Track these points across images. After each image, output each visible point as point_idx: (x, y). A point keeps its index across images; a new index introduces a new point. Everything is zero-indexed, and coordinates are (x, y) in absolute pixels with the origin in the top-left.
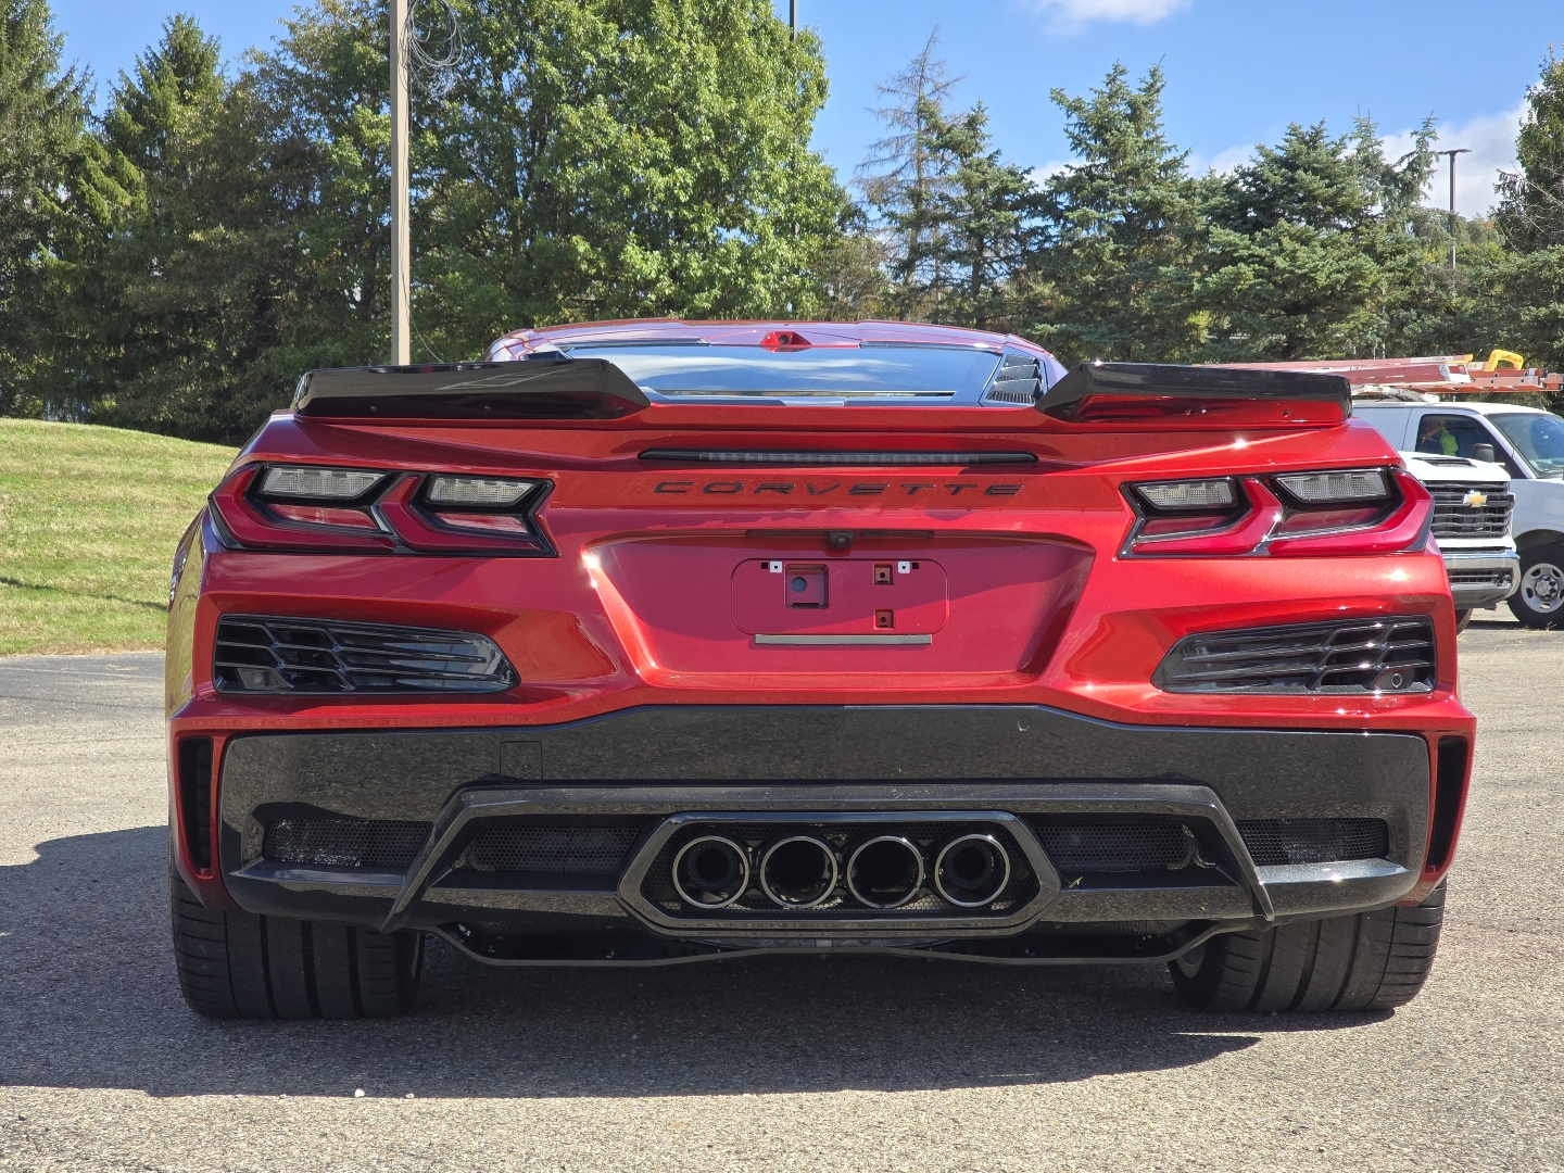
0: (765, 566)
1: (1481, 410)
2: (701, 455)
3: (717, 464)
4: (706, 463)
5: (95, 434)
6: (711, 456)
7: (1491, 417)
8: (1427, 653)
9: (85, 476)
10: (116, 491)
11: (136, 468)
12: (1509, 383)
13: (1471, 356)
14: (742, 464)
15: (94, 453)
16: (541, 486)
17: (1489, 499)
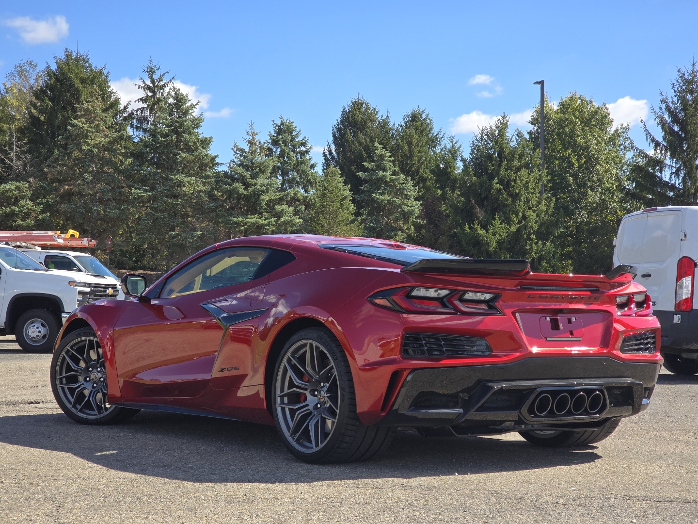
0: (546, 319)
1: (72, 254)
2: (533, 287)
3: (537, 290)
4: (534, 290)
6: (535, 288)
7: (75, 257)
12: (74, 243)
13: (60, 232)
14: (542, 290)
16: (498, 296)
17: (114, 291)
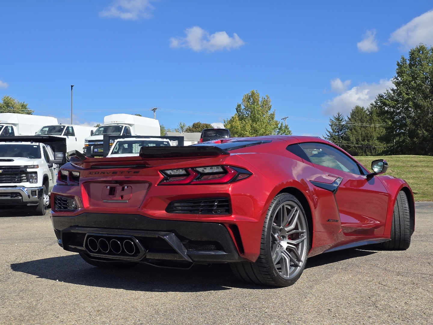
5: (423, 157)
8: (227, 206)
9: (416, 166)
10: (421, 169)
11: (428, 164)
15: (420, 161)
